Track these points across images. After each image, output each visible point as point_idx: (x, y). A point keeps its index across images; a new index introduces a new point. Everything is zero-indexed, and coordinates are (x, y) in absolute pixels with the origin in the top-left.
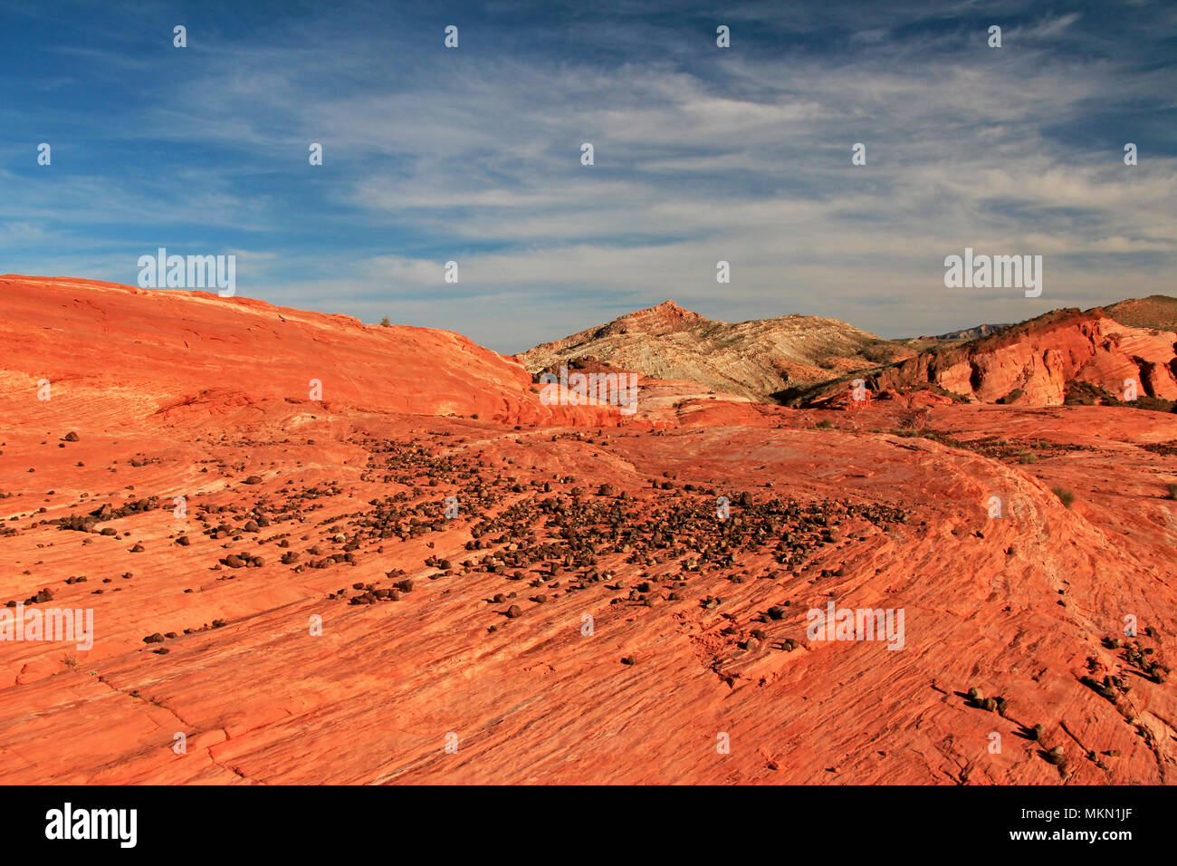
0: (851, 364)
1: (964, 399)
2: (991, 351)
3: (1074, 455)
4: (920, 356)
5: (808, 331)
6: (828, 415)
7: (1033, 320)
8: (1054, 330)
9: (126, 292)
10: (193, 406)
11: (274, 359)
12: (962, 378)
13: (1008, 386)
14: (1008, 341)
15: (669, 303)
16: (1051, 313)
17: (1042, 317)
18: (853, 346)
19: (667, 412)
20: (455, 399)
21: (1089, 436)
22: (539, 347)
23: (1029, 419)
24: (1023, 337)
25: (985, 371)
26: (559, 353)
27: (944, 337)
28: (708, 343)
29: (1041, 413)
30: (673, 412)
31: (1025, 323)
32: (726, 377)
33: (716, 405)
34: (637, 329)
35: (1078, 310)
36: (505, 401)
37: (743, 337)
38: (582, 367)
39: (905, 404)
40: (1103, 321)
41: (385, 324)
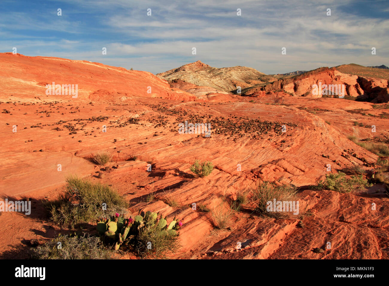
0: (256, 82)
1: (291, 95)
2: (301, 80)
3: (327, 113)
4: (278, 81)
5: (243, 71)
6: (252, 99)
7: (314, 70)
8: (320, 74)
9: (69, 61)
10: (95, 94)
11: (113, 81)
12: (291, 88)
13: (305, 91)
14: (306, 76)
15: (199, 61)
16: (319, 68)
17: (317, 69)
18: (257, 77)
19: (204, 96)
20: (156, 93)
21: (330, 107)
22: (157, 74)
23: (313, 101)
24: (311, 76)
25: (298, 86)
26: (164, 77)
27: (285, 74)
28: (211, 74)
29: (317, 100)
30: (206, 97)
31: (311, 71)
32: (217, 85)
33: (219, 95)
34: (188, 69)
35: (328, 68)
36: (168, 93)
37: (222, 73)
38: (177, 82)
39: (275, 96)
40: (335, 71)
41: (132, 70)
